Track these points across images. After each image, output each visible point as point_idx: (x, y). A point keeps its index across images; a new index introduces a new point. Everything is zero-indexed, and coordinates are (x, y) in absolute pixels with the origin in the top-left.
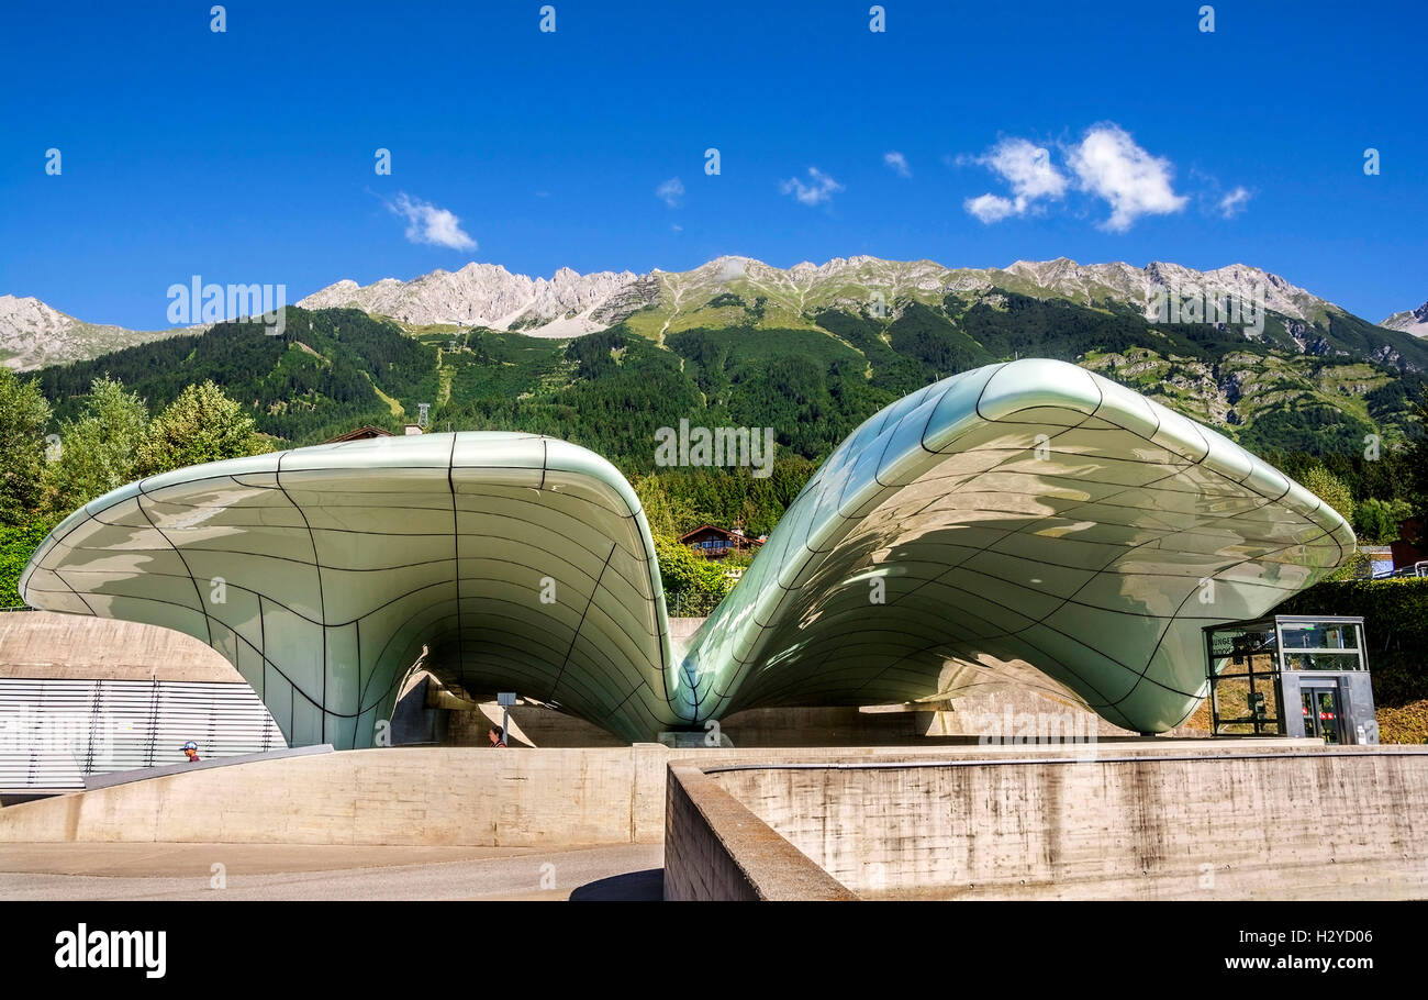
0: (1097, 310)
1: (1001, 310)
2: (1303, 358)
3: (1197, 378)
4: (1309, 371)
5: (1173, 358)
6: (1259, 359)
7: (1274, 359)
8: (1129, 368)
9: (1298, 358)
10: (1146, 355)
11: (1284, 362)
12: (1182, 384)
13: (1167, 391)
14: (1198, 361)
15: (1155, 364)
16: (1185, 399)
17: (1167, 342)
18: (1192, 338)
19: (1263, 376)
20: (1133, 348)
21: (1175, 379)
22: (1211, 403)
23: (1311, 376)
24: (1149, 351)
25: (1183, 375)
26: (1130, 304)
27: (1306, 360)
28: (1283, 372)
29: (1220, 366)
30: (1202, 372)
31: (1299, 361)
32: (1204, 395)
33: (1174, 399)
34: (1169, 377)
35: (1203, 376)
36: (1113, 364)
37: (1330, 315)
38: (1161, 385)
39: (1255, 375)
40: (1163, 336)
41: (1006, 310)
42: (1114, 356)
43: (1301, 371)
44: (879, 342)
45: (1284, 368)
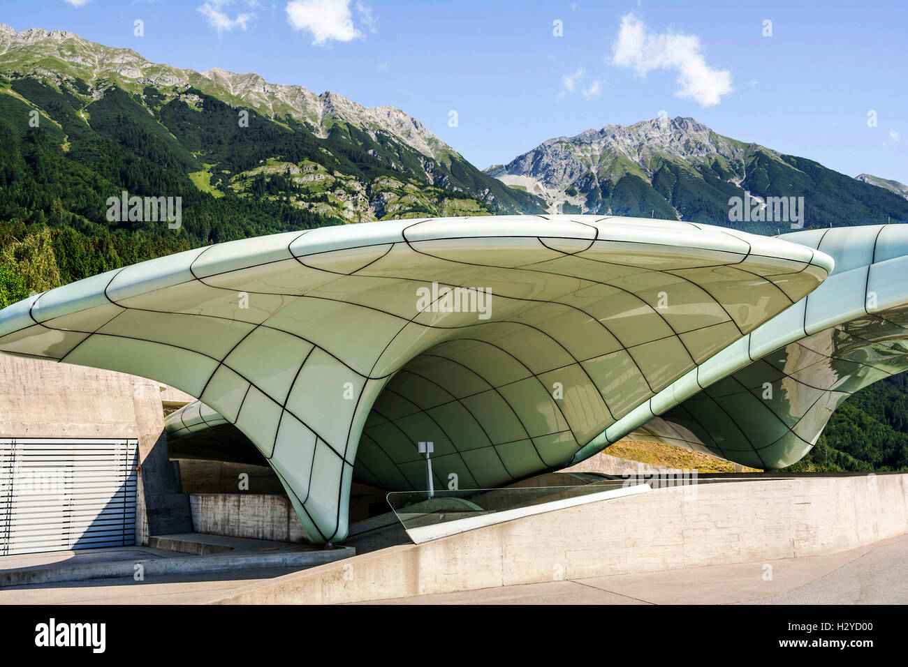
0: (279, 123)
1: (196, 109)
2: (432, 189)
3: (354, 193)
4: (436, 200)
5: (337, 174)
6: (401, 185)
7: (412, 186)
8: (302, 177)
9: (429, 188)
10: (316, 168)
11: (419, 190)
12: (342, 197)
13: (331, 200)
14: (356, 180)
15: (323, 177)
17: (333, 161)
18: (353, 160)
19: (402, 200)
20: (306, 161)
21: (337, 192)
22: (362, 215)
23: (436, 204)
24: (319, 166)
25: (344, 189)
26: (305, 123)
27: (434, 191)
28: (418, 197)
29: (372, 186)
30: (358, 189)
31: (430, 191)
32: (358, 208)
33: (335, 208)
34: (333, 189)
35: (359, 192)
36: (289, 171)
37: (452, 158)
38: (326, 195)
39: (397, 197)
40: (331, 154)
41: (201, 110)
42: (292, 166)
43: (430, 198)
44: (80, 119)
45: (418, 195)
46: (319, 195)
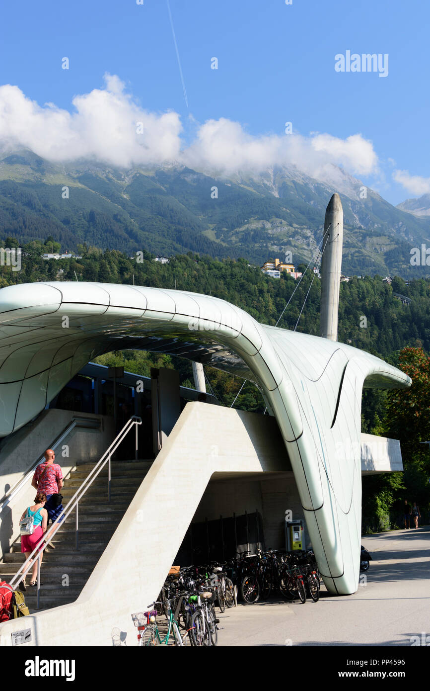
0: (246, 187)
2: (358, 231)
3: (307, 238)
4: (361, 238)
5: (295, 225)
8: (273, 229)
9: (356, 230)
10: (281, 223)
11: (349, 232)
12: (300, 241)
13: (293, 244)
14: (307, 229)
15: (286, 228)
16: (302, 249)
17: (291, 216)
20: (274, 219)
21: (296, 238)
22: (314, 252)
23: (361, 241)
24: (283, 221)
25: (301, 236)
26: (263, 184)
27: (360, 232)
28: (348, 238)
29: (318, 232)
30: (309, 234)
31: (356, 232)
32: (310, 248)
33: (296, 249)
34: (293, 236)
35: (310, 237)
36: (264, 227)
38: (290, 241)
40: (289, 211)
42: (265, 222)
43: (357, 237)
44: (124, 199)
45: (349, 236)
46: (285, 240)
